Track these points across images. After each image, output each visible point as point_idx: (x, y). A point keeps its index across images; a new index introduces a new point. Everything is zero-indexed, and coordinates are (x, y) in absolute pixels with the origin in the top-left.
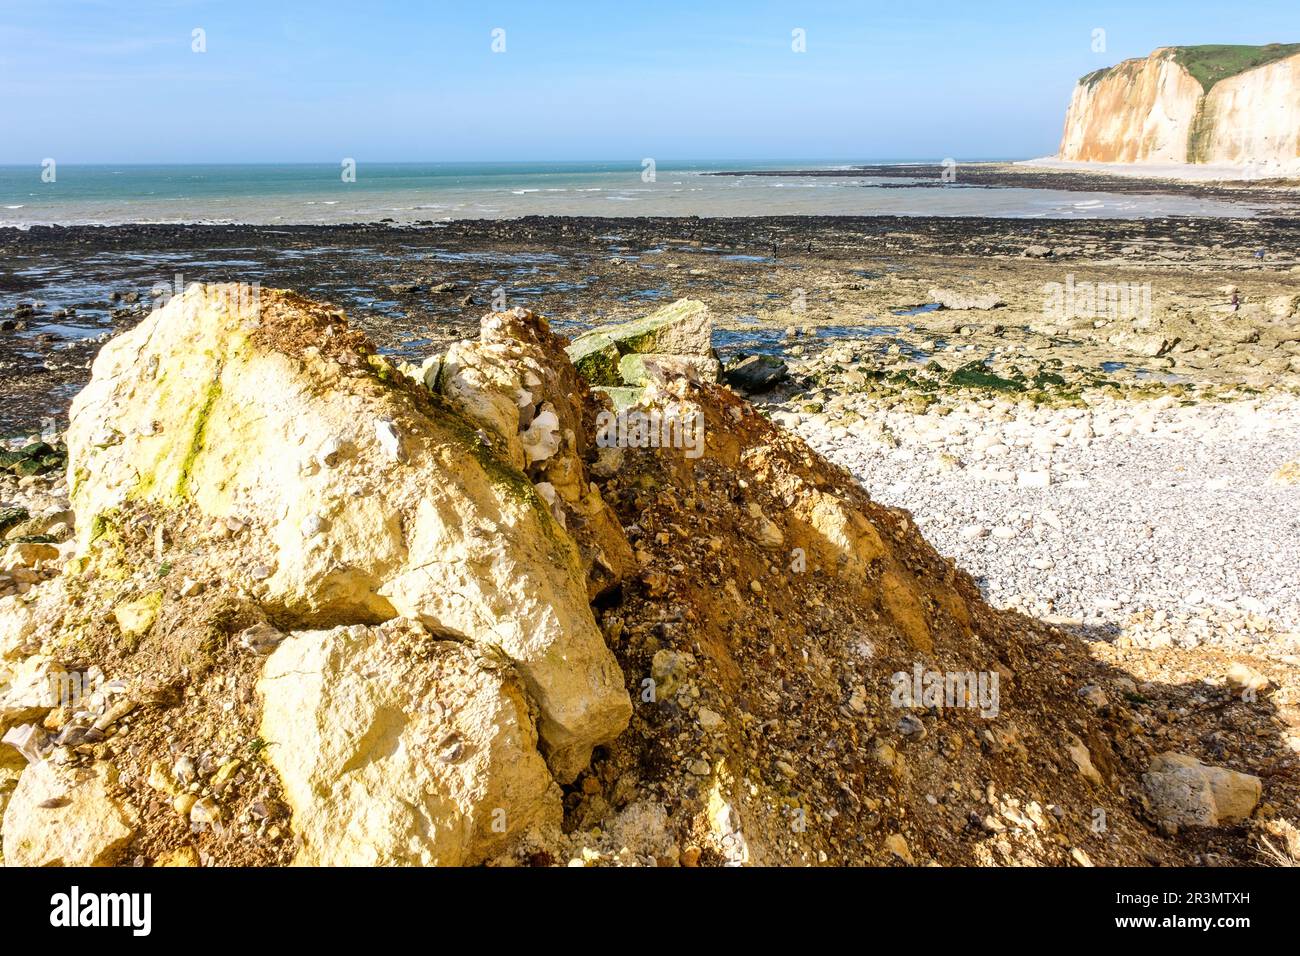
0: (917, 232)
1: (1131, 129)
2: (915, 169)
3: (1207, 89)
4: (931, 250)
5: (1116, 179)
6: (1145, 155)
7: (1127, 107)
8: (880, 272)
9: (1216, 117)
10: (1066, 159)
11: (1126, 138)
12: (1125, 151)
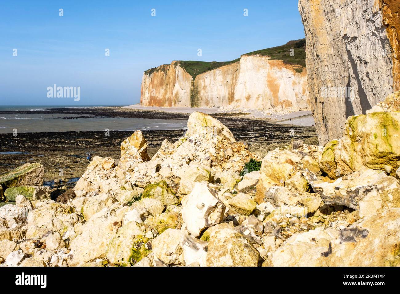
0: (90, 138)
1: (168, 93)
2: (77, 110)
3: (194, 78)
4: (101, 145)
5: (166, 114)
6: (175, 104)
7: (165, 84)
8: (83, 155)
9: (199, 89)
10: (144, 105)
11: (167, 97)
12: (167, 102)
